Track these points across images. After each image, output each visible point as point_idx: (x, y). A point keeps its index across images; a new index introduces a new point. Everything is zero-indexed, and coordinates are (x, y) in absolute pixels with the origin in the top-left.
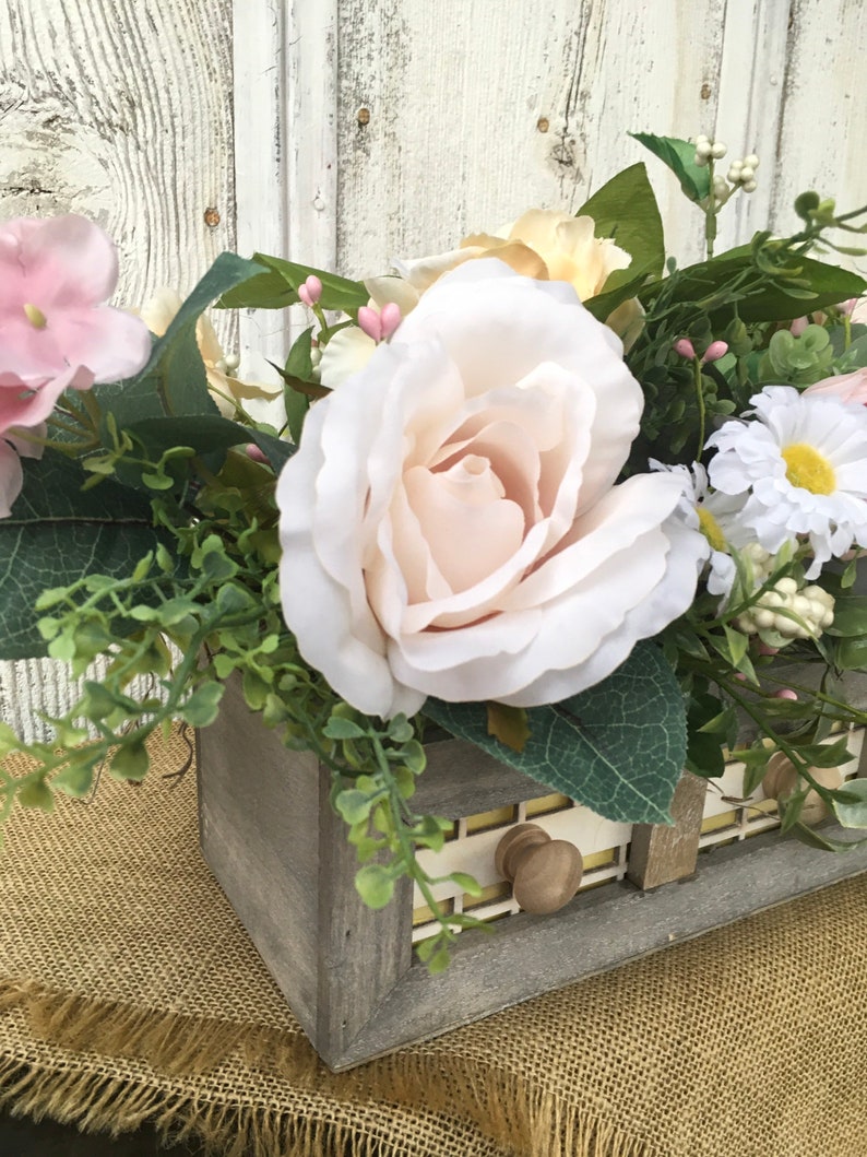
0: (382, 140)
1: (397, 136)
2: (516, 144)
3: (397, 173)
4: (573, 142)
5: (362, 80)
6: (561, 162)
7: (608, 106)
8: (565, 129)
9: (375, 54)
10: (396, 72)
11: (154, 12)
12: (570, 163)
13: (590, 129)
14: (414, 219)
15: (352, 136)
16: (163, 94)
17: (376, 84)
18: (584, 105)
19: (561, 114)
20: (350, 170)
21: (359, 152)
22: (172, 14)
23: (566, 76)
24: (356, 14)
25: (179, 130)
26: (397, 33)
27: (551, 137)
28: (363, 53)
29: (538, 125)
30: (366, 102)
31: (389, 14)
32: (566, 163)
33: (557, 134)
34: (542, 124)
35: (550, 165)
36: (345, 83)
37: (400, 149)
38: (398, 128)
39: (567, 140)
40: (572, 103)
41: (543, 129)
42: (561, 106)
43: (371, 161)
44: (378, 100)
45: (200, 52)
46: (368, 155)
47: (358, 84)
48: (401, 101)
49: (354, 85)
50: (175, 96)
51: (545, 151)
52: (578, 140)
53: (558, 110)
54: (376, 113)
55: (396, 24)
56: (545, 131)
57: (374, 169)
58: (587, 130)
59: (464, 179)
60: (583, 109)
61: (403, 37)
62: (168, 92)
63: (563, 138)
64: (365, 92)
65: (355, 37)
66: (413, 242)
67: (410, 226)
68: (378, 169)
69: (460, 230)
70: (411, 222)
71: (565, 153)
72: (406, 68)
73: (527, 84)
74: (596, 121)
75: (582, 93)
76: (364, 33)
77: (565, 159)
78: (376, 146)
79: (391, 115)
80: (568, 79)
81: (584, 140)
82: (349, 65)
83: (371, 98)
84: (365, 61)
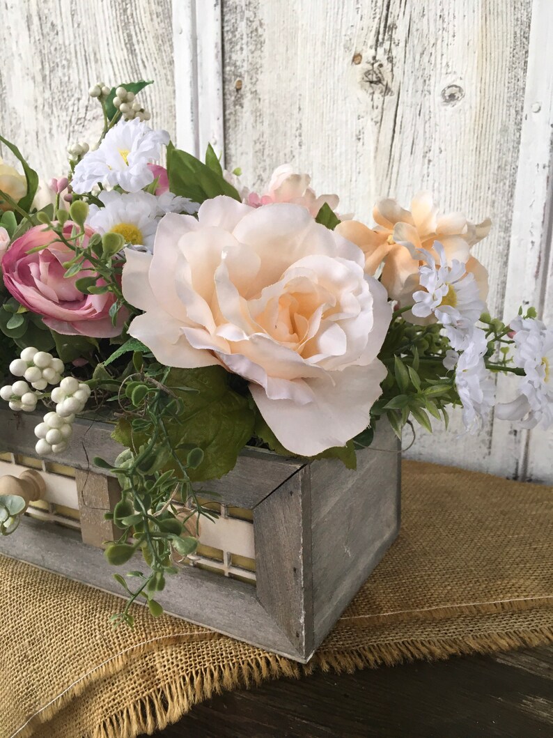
0: (249, 96)
1: (258, 92)
2: (336, 78)
3: (257, 114)
4: (381, 66)
5: (238, 64)
6: (371, 82)
7: (413, 29)
8: (374, 58)
9: (244, 46)
10: (257, 53)
11: (145, 60)
12: (379, 81)
13: (397, 52)
14: (269, 142)
15: (233, 98)
16: (149, 99)
17: (245, 64)
18: (391, 36)
19: (371, 47)
20: (232, 118)
21: (237, 107)
22: (151, 58)
23: (374, 18)
24: (233, 26)
25: (155, 114)
26: (256, 30)
27: (364, 66)
28: (238, 47)
29: (353, 60)
30: (240, 76)
31: (251, 19)
32: (376, 83)
33: (368, 63)
34: (357, 58)
35: (362, 86)
36: (228, 69)
37: (260, 99)
38: (258, 87)
39: (376, 65)
40: (381, 37)
41: (357, 62)
42: (371, 41)
43: (244, 110)
44: (246, 74)
45: (163, 72)
46: (242, 107)
47: (236, 67)
48: (260, 70)
49: (233, 68)
50: (153, 98)
51: (359, 77)
52: (385, 62)
53: (369, 46)
54: (246, 81)
55: (255, 25)
56: (359, 63)
57: (245, 115)
58: (394, 53)
59: (300, 109)
60: (391, 38)
61: (260, 30)
62: (150, 96)
63: (373, 64)
64: (239, 71)
65: (233, 39)
66: (269, 155)
67: (267, 146)
68: (248, 114)
69: (297, 143)
70: (267, 143)
71: (374, 75)
72: (262, 49)
73: (343, 33)
74: (402, 44)
75: (389, 26)
76: (238, 36)
77: (375, 79)
78: (246, 102)
79: (254, 80)
80: (377, 20)
81: (391, 61)
82: (230, 58)
83: (243, 73)
84: (239, 52)
